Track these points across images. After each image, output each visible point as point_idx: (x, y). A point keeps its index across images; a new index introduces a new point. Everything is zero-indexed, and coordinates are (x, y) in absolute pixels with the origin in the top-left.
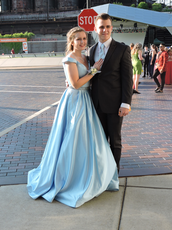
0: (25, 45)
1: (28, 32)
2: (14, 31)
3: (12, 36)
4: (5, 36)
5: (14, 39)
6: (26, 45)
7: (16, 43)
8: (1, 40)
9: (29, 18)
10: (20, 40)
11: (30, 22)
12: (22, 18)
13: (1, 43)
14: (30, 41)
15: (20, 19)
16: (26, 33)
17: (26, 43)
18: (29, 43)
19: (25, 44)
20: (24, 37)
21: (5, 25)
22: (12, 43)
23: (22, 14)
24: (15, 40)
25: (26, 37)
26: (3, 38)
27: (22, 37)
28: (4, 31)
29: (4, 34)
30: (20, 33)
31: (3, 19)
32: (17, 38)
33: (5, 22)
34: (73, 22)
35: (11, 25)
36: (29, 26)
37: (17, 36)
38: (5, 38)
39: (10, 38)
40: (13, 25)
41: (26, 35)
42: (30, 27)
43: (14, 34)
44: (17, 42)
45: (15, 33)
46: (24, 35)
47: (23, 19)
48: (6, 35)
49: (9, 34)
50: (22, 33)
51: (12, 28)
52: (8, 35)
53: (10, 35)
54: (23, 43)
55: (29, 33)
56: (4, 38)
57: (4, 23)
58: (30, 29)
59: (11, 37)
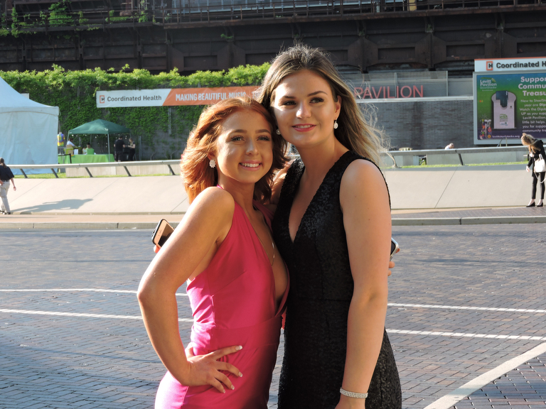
2: (233, 55)
3: (226, 76)
4: (192, 77)
5: (232, 91)
8: (178, 97)
9: (299, 3)
11: (304, 19)
12: (267, 3)
13: (177, 107)
15: (261, 3)
21: (196, 31)
26: (185, 86)
28: (189, 57)
29: (188, 69)
31: (187, 7)
32: (247, 84)
33: (197, 18)
34: (498, 14)
35: (220, 29)
37: (245, 77)
38: (194, 86)
39: (214, 86)
40: (229, 30)
42: (301, 38)
43: (233, 73)
45: (241, 67)
47: (275, 3)
48: (199, 73)
49: (212, 71)
51: (225, 42)
52: (208, 72)
53: (218, 74)
56: (189, 86)
57: (191, 24)
59: (221, 84)
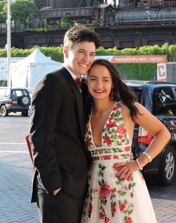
0: (161, 69)
1: (170, 44)
2: (141, 41)
3: (138, 51)
4: (123, 51)
5: (141, 57)
6: (163, 69)
7: (143, 65)
8: (116, 59)
9: (172, 18)
10: (153, 59)
11: (174, 25)
12: (157, 18)
14: (172, 60)
15: (155, 18)
16: (165, 46)
17: (164, 65)
18: (170, 65)
19: (163, 67)
20: (161, 54)
21: (125, 30)
22: (136, 65)
23: (159, 9)
24: (143, 59)
25: (165, 53)
26: (119, 55)
27: (156, 53)
28: (122, 42)
29: (121, 47)
30: (153, 45)
31: (122, 19)
32: (147, 54)
33: (125, 24)
35: (136, 29)
36: (171, 33)
37: (147, 51)
38: (124, 55)
39: (133, 55)
40: (140, 30)
41: (165, 50)
42: (173, 34)
43: (141, 48)
44: (145, 64)
45: (144, 47)
46: (160, 49)
47: (161, 18)
48: (126, 49)
49: (132, 48)
50: (156, 46)
51: (138, 35)
52: (130, 49)
53: (134, 50)
54: (158, 65)
55: (171, 46)
56: (122, 55)
58: (172, 37)
59: (135, 54)
